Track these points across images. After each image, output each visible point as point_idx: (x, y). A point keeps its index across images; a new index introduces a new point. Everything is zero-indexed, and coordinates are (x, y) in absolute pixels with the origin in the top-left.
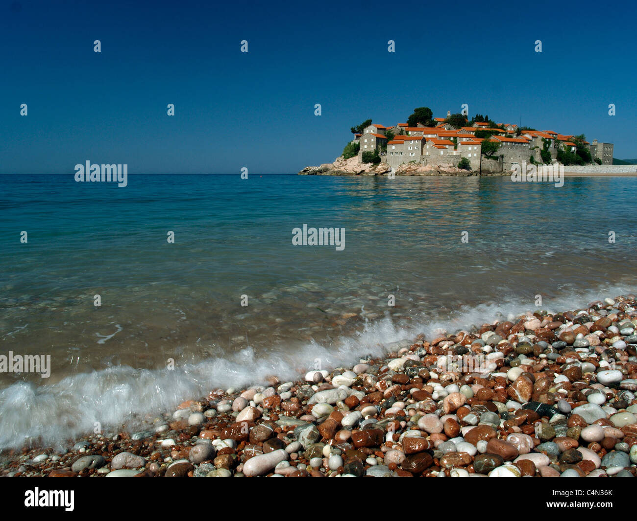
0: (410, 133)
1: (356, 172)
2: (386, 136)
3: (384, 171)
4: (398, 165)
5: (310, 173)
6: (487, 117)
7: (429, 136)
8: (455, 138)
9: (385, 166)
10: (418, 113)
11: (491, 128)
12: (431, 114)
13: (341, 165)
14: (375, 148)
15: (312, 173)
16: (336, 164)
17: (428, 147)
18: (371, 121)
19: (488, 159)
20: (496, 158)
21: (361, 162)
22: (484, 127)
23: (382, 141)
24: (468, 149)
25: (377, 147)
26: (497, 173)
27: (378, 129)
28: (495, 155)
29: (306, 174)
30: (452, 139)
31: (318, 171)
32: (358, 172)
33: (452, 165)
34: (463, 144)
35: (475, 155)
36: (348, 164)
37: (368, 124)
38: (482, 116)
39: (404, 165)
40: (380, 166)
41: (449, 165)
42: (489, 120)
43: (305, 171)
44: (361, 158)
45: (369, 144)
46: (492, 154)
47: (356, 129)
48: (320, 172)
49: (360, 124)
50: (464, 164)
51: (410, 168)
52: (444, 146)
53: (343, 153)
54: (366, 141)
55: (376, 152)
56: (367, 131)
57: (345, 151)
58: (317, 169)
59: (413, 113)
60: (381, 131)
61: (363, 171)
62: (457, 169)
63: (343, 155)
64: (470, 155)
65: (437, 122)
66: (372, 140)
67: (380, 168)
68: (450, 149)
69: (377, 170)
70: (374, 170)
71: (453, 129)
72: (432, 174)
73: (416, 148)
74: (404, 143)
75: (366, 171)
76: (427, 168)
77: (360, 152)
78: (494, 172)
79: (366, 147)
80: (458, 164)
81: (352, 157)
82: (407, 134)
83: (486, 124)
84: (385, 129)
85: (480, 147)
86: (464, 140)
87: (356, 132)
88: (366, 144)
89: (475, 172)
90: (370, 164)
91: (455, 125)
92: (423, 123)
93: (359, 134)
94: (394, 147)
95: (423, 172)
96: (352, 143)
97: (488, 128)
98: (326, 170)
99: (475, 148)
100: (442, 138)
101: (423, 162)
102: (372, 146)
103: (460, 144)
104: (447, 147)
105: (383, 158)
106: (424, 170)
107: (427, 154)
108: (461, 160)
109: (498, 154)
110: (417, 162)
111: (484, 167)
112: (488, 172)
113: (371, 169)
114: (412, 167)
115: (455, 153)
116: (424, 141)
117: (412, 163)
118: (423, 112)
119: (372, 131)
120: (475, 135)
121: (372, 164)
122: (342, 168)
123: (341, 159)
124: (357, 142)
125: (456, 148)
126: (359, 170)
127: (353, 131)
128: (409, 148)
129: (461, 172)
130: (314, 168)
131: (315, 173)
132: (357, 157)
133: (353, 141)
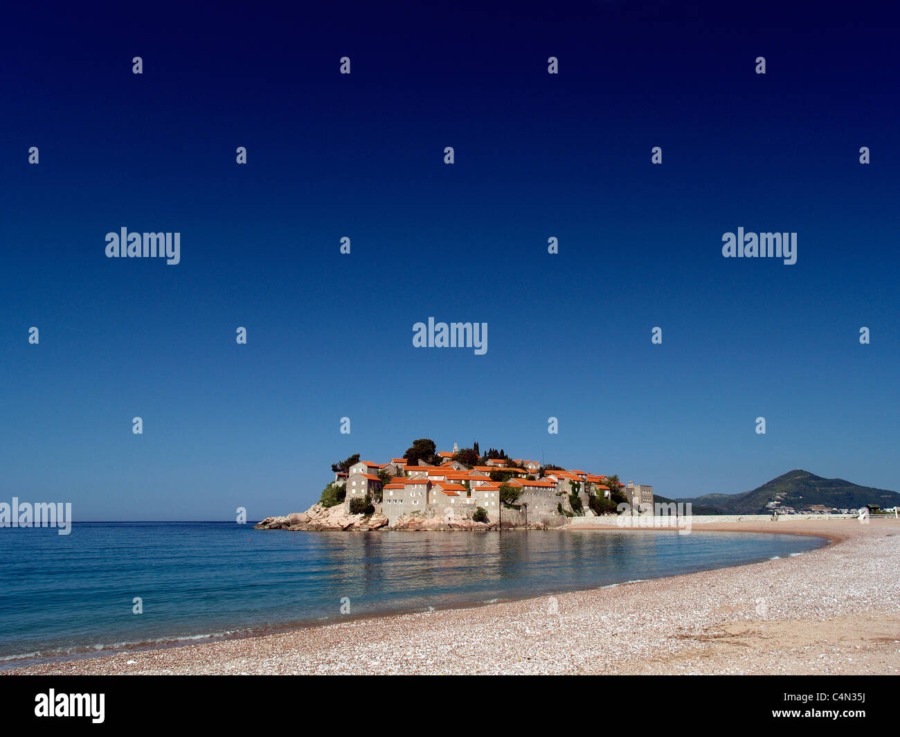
0: (410, 473)
1: (342, 526)
2: (379, 477)
3: (380, 524)
4: (397, 517)
5: (272, 527)
6: (502, 451)
7: (436, 478)
8: (467, 481)
9: (381, 518)
10: (418, 445)
11: (508, 467)
12: (434, 446)
13: (321, 517)
14: (366, 493)
15: (276, 526)
16: (311, 512)
17: (435, 493)
18: (359, 456)
19: (509, 508)
20: (518, 508)
21: (349, 512)
22: (500, 465)
23: (374, 484)
24: (484, 496)
25: (369, 491)
26: (520, 526)
27: (369, 467)
28: (516, 504)
29: (266, 527)
30: (463, 482)
31: (284, 523)
32: (345, 527)
33: (465, 517)
34: (478, 489)
35: (493, 503)
36: (331, 515)
37: (354, 460)
38: (496, 451)
39: (406, 517)
40: (374, 518)
41: (462, 517)
42: (505, 455)
43: (265, 523)
44: (349, 507)
45: (358, 487)
46: (513, 502)
47: (338, 467)
48: (288, 524)
49: (344, 459)
50: (481, 516)
51: (413, 520)
52: (455, 492)
53: (320, 499)
54: (354, 484)
55: (368, 499)
56: (354, 470)
57: (323, 497)
58: (282, 519)
59: (412, 446)
60: (373, 470)
61: (351, 525)
62: (472, 522)
63: (321, 502)
64: (487, 504)
65: (442, 458)
66: (363, 483)
67: (374, 520)
68: (462, 494)
69: (370, 523)
70: (366, 523)
71: (464, 469)
72: (442, 529)
73: (419, 494)
74: (405, 487)
75: (356, 525)
76: (435, 521)
77: (347, 499)
78: (516, 526)
79: (354, 491)
80: (473, 515)
81: (334, 505)
82: (407, 474)
83: (502, 461)
84: (378, 468)
85: (497, 493)
86: (478, 483)
87: (339, 471)
88: (354, 488)
89: (494, 525)
90: (361, 515)
91: (466, 463)
92: (425, 460)
93: (341, 473)
94: (391, 493)
95: (430, 527)
96: (333, 485)
97: (504, 466)
98: (296, 522)
99: (493, 495)
100: (452, 481)
101: (430, 512)
102: (363, 491)
103: (474, 490)
104: (459, 493)
105: (377, 507)
106: (431, 524)
107: (434, 501)
108: (477, 510)
109: (519, 502)
110: (422, 512)
111: (505, 519)
112: (510, 525)
113: (362, 522)
114: (416, 519)
115: (468, 501)
116: (430, 485)
117: (416, 514)
118: (424, 445)
119: (361, 470)
120: (490, 476)
121: (363, 515)
122: (323, 521)
123: (318, 507)
124: (340, 484)
125: (469, 495)
126: (346, 524)
127: (335, 469)
128: (411, 494)
129: (478, 526)
130: (279, 519)
131: (279, 526)
132: (342, 505)
133: (334, 482)
